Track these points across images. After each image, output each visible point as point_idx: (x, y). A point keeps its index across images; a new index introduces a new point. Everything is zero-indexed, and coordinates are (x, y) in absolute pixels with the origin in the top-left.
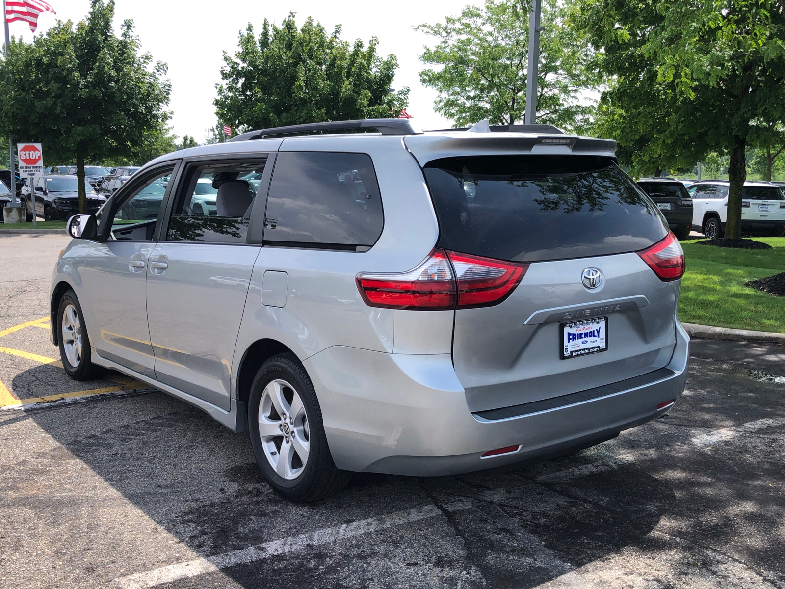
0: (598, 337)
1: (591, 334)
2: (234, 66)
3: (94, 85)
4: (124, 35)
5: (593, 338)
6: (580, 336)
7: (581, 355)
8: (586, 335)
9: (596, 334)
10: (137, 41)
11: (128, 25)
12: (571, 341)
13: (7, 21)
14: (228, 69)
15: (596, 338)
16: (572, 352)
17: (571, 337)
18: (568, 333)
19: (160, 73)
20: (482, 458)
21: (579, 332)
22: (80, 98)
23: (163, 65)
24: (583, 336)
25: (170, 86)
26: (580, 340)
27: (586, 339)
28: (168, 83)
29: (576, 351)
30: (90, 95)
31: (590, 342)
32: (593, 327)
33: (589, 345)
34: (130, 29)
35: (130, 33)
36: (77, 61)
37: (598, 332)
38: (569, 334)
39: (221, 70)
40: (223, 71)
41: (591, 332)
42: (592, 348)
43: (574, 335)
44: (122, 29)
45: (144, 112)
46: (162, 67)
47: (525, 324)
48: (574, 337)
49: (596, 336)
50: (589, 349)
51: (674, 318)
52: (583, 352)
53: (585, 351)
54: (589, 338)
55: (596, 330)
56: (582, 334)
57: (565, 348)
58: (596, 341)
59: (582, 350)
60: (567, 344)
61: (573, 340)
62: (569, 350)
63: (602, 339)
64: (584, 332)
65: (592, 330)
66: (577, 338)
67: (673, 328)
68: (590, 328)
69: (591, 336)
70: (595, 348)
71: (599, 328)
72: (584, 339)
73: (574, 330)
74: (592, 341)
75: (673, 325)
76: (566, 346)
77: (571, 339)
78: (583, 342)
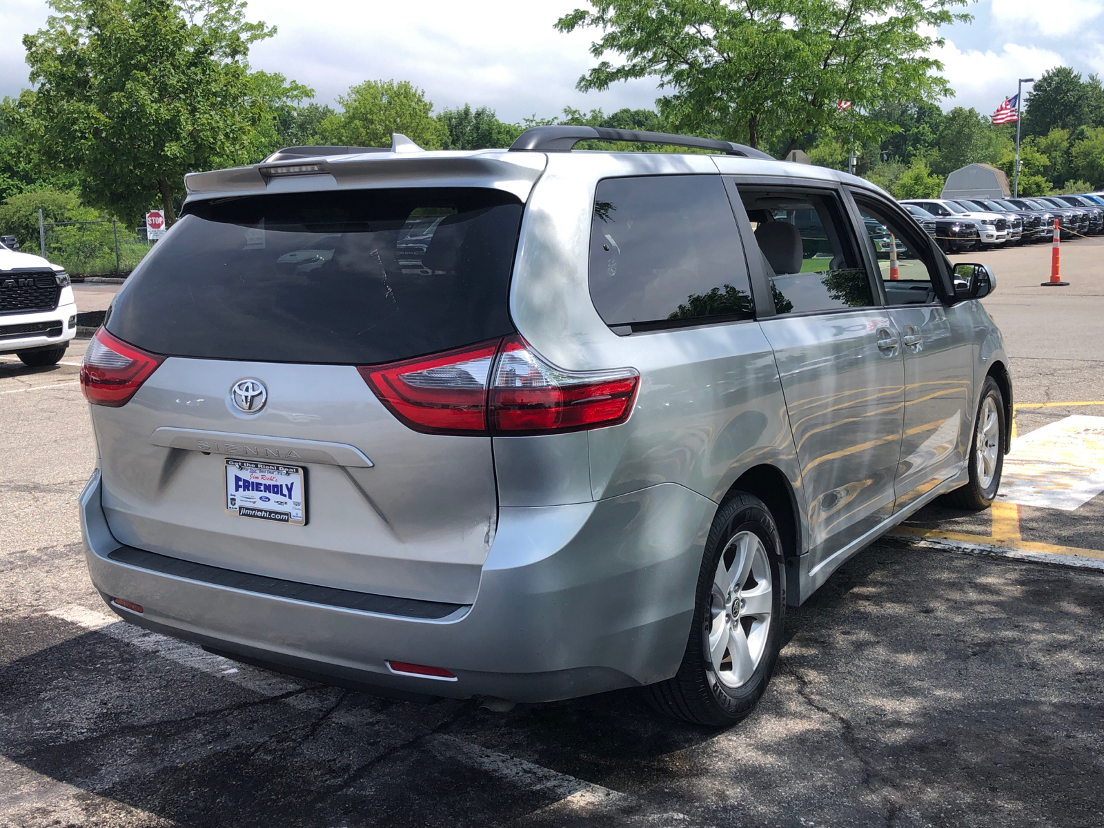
0: (290, 497)
1: (276, 489)
5: (278, 497)
6: (257, 487)
7: (254, 516)
8: (267, 488)
9: (285, 491)
12: (241, 490)
15: (286, 499)
16: (241, 508)
17: (241, 483)
21: (255, 481)
24: (262, 488)
26: (256, 495)
27: (267, 494)
29: (247, 509)
31: (273, 503)
32: (281, 479)
33: (271, 506)
37: (290, 490)
38: (238, 479)
41: (277, 486)
42: (276, 513)
43: (245, 481)
47: (149, 442)
48: (247, 485)
49: (285, 496)
50: (271, 512)
51: (495, 515)
52: (259, 514)
53: (263, 512)
54: (272, 494)
55: (287, 485)
56: (261, 484)
57: (230, 497)
58: (286, 503)
59: (259, 510)
60: (234, 493)
61: (244, 490)
62: (237, 502)
63: (297, 504)
64: (263, 482)
65: (278, 483)
66: (250, 488)
67: (487, 533)
68: (275, 479)
69: (277, 493)
70: (281, 514)
71: (292, 484)
72: (263, 494)
73: (245, 475)
74: (277, 502)
75: (486, 529)
76: (232, 495)
77: (241, 486)
78: (261, 498)
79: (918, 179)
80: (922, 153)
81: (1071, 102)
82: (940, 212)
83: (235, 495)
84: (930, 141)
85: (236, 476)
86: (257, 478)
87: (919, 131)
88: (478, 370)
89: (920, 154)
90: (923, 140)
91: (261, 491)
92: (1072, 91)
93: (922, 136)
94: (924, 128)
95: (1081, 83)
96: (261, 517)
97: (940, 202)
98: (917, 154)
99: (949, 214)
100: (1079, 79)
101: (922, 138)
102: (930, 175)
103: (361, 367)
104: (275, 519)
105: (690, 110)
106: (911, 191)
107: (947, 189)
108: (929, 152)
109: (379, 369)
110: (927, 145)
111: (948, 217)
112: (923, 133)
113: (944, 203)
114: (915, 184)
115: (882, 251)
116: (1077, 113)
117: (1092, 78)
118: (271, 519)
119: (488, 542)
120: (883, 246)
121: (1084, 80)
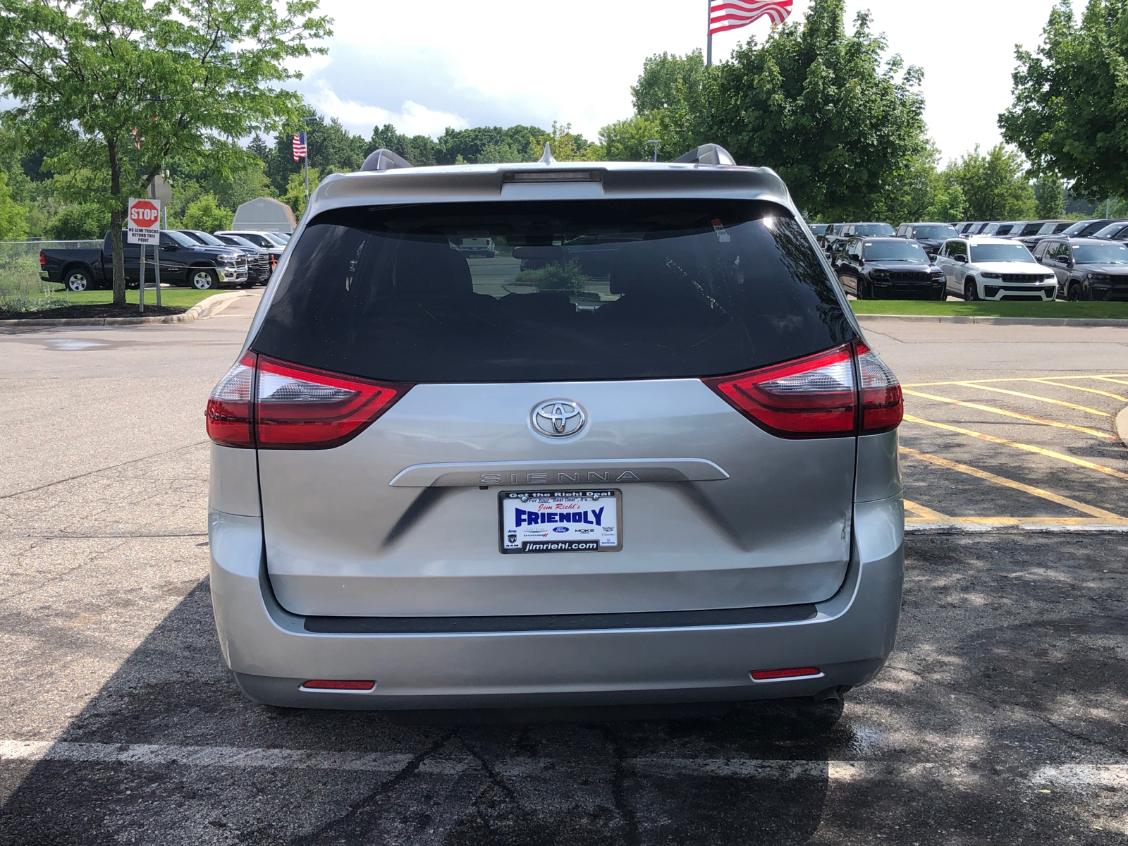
0: (598, 523)
1: (579, 517)
2: (1035, 66)
3: (804, 110)
4: (858, 34)
5: (581, 526)
6: (550, 518)
7: (547, 551)
8: (565, 517)
9: (591, 517)
10: (882, 40)
11: (863, 19)
12: (524, 524)
13: (711, 32)
14: (1024, 70)
15: (594, 526)
16: (525, 544)
17: (524, 517)
18: (517, 510)
19: (911, 82)
20: (302, 689)
21: (546, 511)
22: (784, 129)
23: (916, 72)
24: (557, 518)
25: (922, 102)
26: (548, 527)
27: (565, 524)
28: (920, 98)
29: (535, 543)
30: (797, 124)
31: (574, 532)
32: (586, 505)
33: (571, 536)
34: (865, 23)
35: (867, 31)
36: (780, 78)
37: (598, 516)
38: (519, 513)
39: (1014, 72)
40: (1017, 73)
41: (579, 514)
42: (579, 542)
43: (530, 514)
44: (854, 25)
45: (875, 143)
46: (915, 75)
47: (391, 484)
48: (533, 518)
49: (592, 523)
50: (571, 543)
51: (851, 511)
52: (554, 547)
53: (560, 545)
54: (572, 523)
55: (594, 512)
56: (556, 514)
57: (506, 534)
58: (592, 531)
59: (553, 543)
60: (515, 528)
61: (530, 523)
62: (518, 538)
63: (607, 529)
64: (558, 511)
65: (582, 510)
66: (539, 520)
67: (843, 530)
68: (576, 507)
69: (580, 521)
70: (586, 542)
71: (602, 510)
72: (559, 524)
73: (533, 506)
74: (580, 531)
75: (841, 526)
76: (510, 531)
77: (525, 520)
78: (555, 530)
79: (206, 211)
80: (180, 184)
81: (318, 142)
82: (263, 244)
83: (515, 531)
84: (186, 172)
85: (517, 509)
86: (550, 508)
87: (175, 162)
88: (839, 373)
89: (178, 185)
90: (180, 171)
91: (557, 521)
92: (317, 132)
93: (178, 167)
94: (179, 159)
95: (325, 125)
96: (557, 550)
97: (262, 234)
98: (175, 185)
99: (272, 246)
100: (323, 121)
101: (179, 169)
102: (218, 206)
103: (706, 379)
104: (579, 549)
105: (45, 125)
106: (200, 223)
107: (237, 221)
108: (187, 184)
109: (731, 379)
110: (184, 176)
111: (271, 249)
112: (180, 164)
113: (266, 235)
114: (204, 215)
115: (225, 281)
116: (324, 153)
117: (333, 121)
118: (572, 550)
119: (844, 538)
120: (226, 276)
121: (327, 122)
